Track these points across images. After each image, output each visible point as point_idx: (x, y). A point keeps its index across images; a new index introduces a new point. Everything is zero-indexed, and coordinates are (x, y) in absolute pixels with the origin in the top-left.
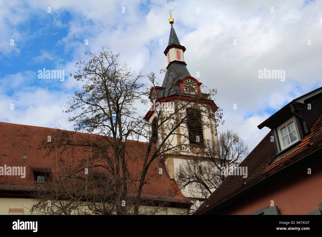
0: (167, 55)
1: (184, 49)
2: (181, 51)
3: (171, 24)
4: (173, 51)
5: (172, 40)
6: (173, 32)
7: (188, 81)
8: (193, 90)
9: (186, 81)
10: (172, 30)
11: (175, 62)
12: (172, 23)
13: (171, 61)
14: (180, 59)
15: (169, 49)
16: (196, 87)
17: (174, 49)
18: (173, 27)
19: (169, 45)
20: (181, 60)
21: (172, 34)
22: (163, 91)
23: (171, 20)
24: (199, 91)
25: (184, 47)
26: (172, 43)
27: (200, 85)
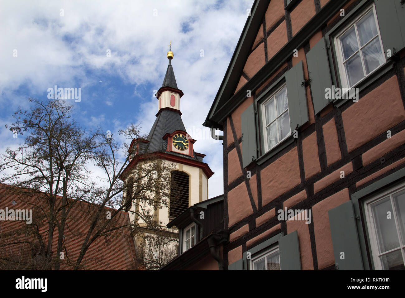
0: (159, 98)
1: (181, 94)
2: (177, 96)
3: (169, 60)
4: (166, 95)
5: (168, 80)
6: (170, 69)
7: (179, 135)
8: (184, 148)
9: (176, 136)
10: (169, 67)
11: (167, 109)
12: (170, 58)
13: (163, 107)
14: (174, 105)
15: (162, 92)
16: (188, 144)
17: (167, 92)
18: (171, 64)
19: (163, 87)
20: (176, 108)
21: (168, 73)
22: (146, 145)
23: (170, 55)
24: (191, 149)
25: (181, 91)
26: (166, 83)
27: (194, 143)
